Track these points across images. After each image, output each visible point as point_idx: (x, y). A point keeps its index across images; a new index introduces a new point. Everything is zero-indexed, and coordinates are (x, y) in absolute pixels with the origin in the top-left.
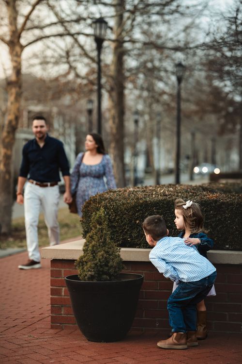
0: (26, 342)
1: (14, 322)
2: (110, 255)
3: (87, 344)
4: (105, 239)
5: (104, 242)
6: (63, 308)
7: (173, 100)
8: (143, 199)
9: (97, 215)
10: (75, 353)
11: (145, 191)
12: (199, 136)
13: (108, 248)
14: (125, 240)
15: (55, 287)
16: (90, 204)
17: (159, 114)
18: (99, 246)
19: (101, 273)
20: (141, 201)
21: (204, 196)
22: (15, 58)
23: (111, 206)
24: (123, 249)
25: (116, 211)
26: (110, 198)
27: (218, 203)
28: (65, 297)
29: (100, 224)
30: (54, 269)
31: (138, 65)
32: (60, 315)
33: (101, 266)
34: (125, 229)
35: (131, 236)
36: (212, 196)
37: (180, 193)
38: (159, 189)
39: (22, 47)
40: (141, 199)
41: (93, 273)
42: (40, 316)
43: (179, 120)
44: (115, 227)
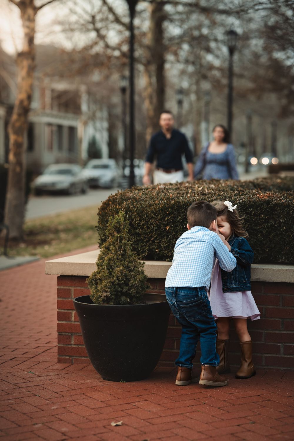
0: (24, 381)
1: (13, 353)
2: (130, 271)
3: (101, 384)
4: (125, 251)
5: (124, 255)
6: (73, 337)
7: (223, 76)
8: (176, 199)
9: (115, 220)
10: (84, 397)
11: (178, 188)
12: (256, 120)
13: (129, 262)
14: (151, 251)
15: (63, 311)
16: (109, 205)
17: (208, 93)
18: (117, 259)
19: (119, 294)
20: (172, 202)
21: (253, 195)
22: (27, 23)
23: (135, 207)
24: (147, 263)
25: (140, 214)
26: (134, 198)
27: (271, 205)
28: (75, 323)
29: (119, 231)
30: (62, 287)
31: (182, 32)
32: (70, 346)
33: (120, 285)
34: (152, 237)
35: (159, 247)
36: (263, 195)
37: (223, 191)
38: (197, 186)
39: (36, 9)
40: (172, 199)
41: (109, 294)
42: (47, 345)
43: (230, 100)
44: (139, 235)
